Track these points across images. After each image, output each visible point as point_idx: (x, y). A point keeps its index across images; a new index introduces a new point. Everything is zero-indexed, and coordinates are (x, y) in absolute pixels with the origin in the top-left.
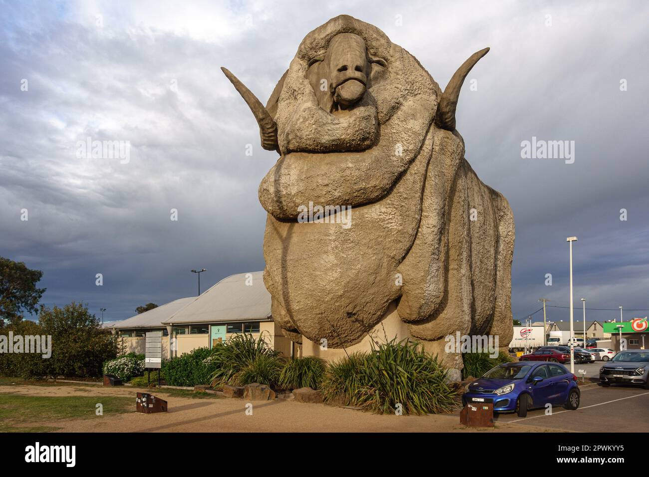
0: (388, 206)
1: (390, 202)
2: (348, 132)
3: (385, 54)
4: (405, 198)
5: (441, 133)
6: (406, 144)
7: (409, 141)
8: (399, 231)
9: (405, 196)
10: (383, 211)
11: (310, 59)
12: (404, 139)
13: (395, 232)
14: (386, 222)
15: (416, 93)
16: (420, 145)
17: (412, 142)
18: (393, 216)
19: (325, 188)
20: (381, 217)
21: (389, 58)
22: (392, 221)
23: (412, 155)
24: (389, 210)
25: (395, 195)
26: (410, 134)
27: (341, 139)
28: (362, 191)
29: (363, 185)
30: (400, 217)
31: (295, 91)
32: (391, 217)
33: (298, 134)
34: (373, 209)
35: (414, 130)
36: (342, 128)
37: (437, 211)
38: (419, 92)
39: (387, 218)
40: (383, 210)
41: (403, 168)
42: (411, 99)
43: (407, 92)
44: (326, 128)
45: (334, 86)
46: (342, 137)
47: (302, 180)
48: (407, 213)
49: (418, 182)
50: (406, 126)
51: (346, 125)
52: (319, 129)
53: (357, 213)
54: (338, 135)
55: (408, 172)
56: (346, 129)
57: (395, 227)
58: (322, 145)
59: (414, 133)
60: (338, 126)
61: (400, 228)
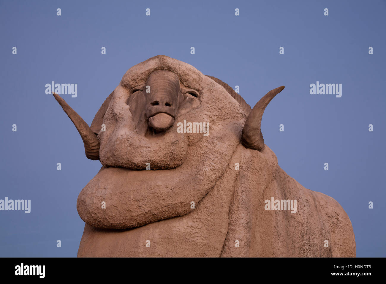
0: (195, 221)
1: (197, 216)
2: (159, 154)
3: (197, 86)
4: (211, 213)
5: (248, 153)
6: (212, 163)
7: (216, 161)
8: (205, 245)
9: (212, 211)
10: (190, 226)
11: (132, 88)
12: (211, 160)
13: (201, 246)
14: (192, 236)
15: (225, 118)
16: (226, 164)
17: (218, 162)
18: (199, 230)
19: (136, 203)
20: (188, 231)
21: (201, 89)
22: (198, 235)
23: (218, 174)
24: (195, 225)
25: (202, 210)
26: (216, 155)
27: (152, 160)
28: (170, 207)
29: (170, 201)
30: (206, 231)
31: (117, 115)
32: (197, 230)
33: (115, 154)
34: (181, 223)
35: (221, 151)
36: (153, 151)
37: (244, 225)
38: (228, 117)
39: (194, 231)
40: (190, 223)
41: (209, 186)
42: (220, 123)
43: (216, 118)
44: (139, 151)
45: (148, 116)
46: (153, 159)
47: (116, 195)
48: (213, 227)
49: (225, 198)
50: (213, 148)
51: (157, 148)
52: (133, 151)
53: (166, 226)
54: (149, 157)
55: (215, 188)
56: (156, 152)
57: (201, 241)
58: (135, 165)
59: (222, 154)
60: (149, 149)
61: (206, 242)
